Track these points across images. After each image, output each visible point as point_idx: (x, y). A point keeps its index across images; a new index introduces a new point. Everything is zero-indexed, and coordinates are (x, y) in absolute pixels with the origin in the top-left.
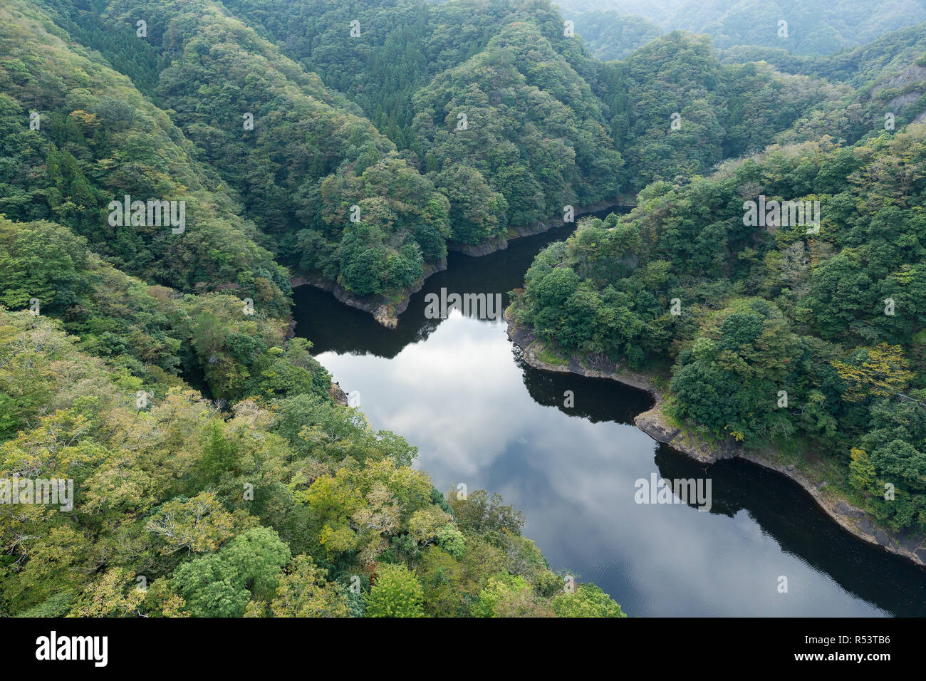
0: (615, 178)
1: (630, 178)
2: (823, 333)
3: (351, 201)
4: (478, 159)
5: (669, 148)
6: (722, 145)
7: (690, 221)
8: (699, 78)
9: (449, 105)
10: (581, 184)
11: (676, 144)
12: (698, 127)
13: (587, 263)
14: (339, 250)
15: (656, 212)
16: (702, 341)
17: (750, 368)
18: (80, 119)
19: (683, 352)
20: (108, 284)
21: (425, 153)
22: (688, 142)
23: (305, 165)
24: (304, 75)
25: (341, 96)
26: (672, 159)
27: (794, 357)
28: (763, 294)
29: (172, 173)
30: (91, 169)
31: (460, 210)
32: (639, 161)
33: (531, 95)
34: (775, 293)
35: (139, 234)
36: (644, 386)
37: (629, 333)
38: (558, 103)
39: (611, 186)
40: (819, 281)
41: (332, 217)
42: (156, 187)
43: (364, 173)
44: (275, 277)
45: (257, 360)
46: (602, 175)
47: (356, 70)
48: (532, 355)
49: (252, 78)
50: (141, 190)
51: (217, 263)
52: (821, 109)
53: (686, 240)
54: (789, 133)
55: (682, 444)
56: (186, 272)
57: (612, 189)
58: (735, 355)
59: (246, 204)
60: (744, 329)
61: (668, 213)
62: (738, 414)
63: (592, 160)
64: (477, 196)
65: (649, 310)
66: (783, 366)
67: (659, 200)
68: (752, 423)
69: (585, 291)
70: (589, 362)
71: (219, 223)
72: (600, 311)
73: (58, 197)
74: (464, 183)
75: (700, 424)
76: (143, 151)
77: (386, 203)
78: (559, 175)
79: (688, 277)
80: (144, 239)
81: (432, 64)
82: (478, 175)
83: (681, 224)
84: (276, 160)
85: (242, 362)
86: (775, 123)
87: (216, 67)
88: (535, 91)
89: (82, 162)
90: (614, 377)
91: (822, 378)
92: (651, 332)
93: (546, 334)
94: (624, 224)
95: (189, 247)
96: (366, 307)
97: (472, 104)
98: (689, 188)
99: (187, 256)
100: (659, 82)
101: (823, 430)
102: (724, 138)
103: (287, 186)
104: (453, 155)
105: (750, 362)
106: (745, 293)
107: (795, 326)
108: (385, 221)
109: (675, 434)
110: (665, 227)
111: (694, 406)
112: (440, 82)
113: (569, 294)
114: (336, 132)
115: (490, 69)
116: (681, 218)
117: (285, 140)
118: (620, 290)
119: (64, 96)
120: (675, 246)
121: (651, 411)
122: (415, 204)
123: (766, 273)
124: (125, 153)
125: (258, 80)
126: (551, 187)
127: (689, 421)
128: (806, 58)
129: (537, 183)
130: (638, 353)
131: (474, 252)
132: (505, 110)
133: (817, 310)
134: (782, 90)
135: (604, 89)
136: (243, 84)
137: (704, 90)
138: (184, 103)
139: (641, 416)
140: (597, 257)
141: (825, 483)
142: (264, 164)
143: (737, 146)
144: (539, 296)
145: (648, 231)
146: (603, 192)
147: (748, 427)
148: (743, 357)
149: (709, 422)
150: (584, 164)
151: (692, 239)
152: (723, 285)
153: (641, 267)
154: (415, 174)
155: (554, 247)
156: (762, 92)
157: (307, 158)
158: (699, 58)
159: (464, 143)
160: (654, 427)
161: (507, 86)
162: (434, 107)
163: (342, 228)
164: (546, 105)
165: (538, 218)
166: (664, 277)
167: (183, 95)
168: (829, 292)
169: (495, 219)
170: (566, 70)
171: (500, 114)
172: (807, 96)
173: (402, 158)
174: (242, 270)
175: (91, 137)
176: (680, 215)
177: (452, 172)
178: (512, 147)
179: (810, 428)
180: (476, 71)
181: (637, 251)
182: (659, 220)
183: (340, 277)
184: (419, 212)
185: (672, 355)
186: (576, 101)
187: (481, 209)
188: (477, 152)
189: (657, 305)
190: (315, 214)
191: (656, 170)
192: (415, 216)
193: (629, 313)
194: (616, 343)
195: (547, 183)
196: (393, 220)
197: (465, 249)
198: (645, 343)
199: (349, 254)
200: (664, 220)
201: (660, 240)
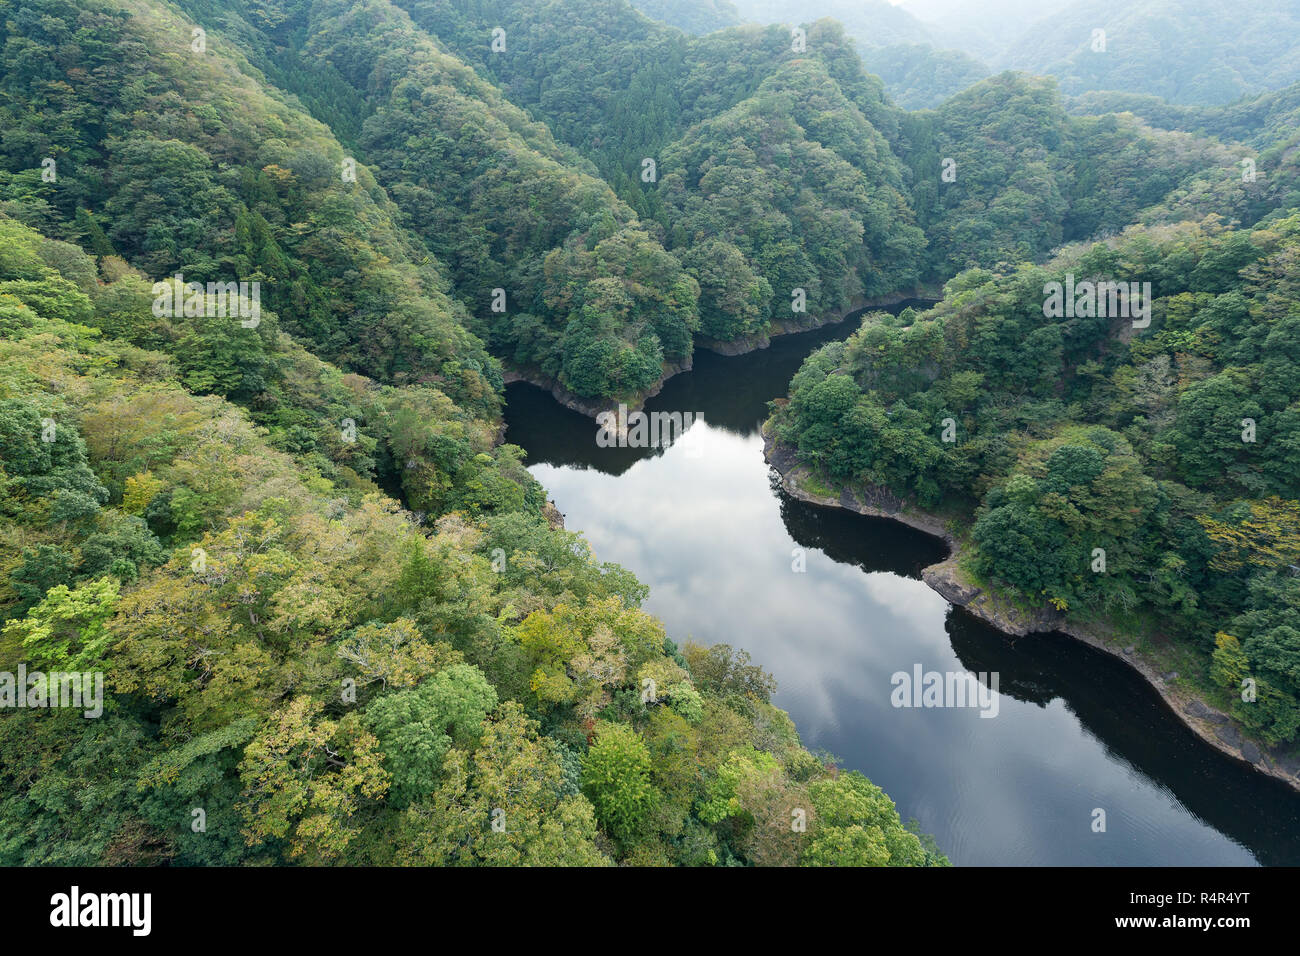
0: (914, 263)
1: (935, 263)
2: (1188, 478)
3: (579, 281)
4: (739, 234)
5: (989, 225)
6: (1063, 223)
7: (1013, 323)
8: (1038, 134)
9: (705, 164)
10: (869, 270)
11: (1001, 222)
12: (1031, 199)
14: (561, 341)
15: (968, 309)
16: (1019, 479)
17: (1084, 517)
18: (274, 174)
19: (993, 492)
20: (299, 370)
21: (672, 224)
22: (1016, 219)
23: (526, 236)
24: (530, 126)
25: (573, 152)
26: (992, 239)
27: (1145, 506)
28: (1108, 422)
29: (373, 241)
30: (283, 234)
31: (712, 298)
32: (947, 242)
33: (810, 154)
34: (1124, 422)
35: (334, 312)
36: (937, 532)
37: (922, 462)
38: (846, 164)
39: (909, 273)
40: (1188, 408)
41: (555, 300)
42: (355, 257)
43: (597, 247)
44: (485, 370)
45: (461, 468)
46: (898, 258)
47: (593, 119)
48: (793, 482)
49: (470, 128)
50: (338, 260)
51: (419, 350)
52: (1206, 178)
53: (1005, 347)
54: (1158, 209)
55: (984, 609)
56: (384, 359)
57: (909, 277)
58: (1063, 500)
60: (1078, 467)
61: (984, 311)
62: (1062, 576)
63: (885, 238)
64: (734, 281)
66: (1130, 518)
67: (974, 293)
68: (1081, 589)
69: (866, 406)
70: (867, 496)
71: (424, 303)
72: (885, 433)
73: (247, 267)
74: (720, 263)
75: (1009, 585)
76: (342, 215)
77: (621, 285)
78: (841, 255)
79: (1006, 395)
80: (339, 318)
81: (687, 112)
82: (737, 253)
83: (1001, 325)
84: (493, 229)
85: (444, 469)
86: (1138, 196)
87: (427, 115)
88: (816, 149)
89: (274, 226)
90: (898, 517)
91: (1182, 537)
92: (951, 462)
93: (814, 457)
94: (923, 322)
95: (389, 330)
96: (590, 412)
97: (735, 163)
98: (1014, 279)
99: (387, 340)
100: (982, 139)
101: (1178, 605)
102: (1067, 214)
103: (503, 261)
104: (707, 227)
105: (1083, 510)
106: (1082, 420)
107: (1150, 467)
108: (619, 307)
109: (975, 595)
110: (980, 328)
111: (1003, 561)
112: (696, 135)
113: (846, 409)
114: (566, 196)
115: (759, 120)
116: (1001, 318)
117: (504, 205)
118: (913, 407)
119: (256, 147)
120: (990, 354)
121: (944, 564)
122: (656, 287)
123: (1113, 395)
124: (321, 216)
125: (475, 131)
126: (829, 271)
127: (995, 580)
128: (1189, 109)
129: (812, 266)
130: (932, 488)
131: (727, 351)
132: (776, 172)
133: (1181, 447)
134: (1152, 152)
135: (907, 147)
136: (458, 136)
137: (1043, 150)
138: (390, 158)
139: (931, 568)
140: (886, 363)
141: (1175, 674)
142: (479, 233)
143: (1083, 225)
144: (807, 409)
145: (955, 334)
146: (897, 280)
147: (1075, 594)
148: (1075, 502)
149: (1021, 583)
150: (875, 244)
151: (1015, 346)
152: (1053, 407)
153: (942, 379)
154: (659, 250)
155: (830, 349)
156: (1123, 154)
157: (529, 227)
158: (1039, 107)
159: (722, 213)
160: (947, 584)
161: (780, 141)
162: (686, 167)
163: (567, 315)
164: (830, 166)
165: (810, 311)
166: (973, 393)
167: (389, 148)
168: (1202, 424)
169: (756, 310)
170: (858, 121)
171: (770, 177)
172: (1187, 161)
173: (645, 230)
174: (448, 360)
175: (284, 197)
176: (999, 313)
177: (705, 248)
178: (782, 219)
179: (1161, 601)
180: (742, 121)
181: (939, 358)
182: (971, 320)
183: (561, 375)
184: (660, 297)
185: (977, 494)
186: (869, 162)
187: (739, 297)
188: (738, 226)
190: (535, 296)
191: (970, 254)
192: (655, 303)
193: (924, 437)
194: (904, 474)
195: (825, 266)
196: (629, 307)
197: (716, 346)
198: (942, 477)
199: (574, 346)
200: (978, 319)
201: (970, 345)
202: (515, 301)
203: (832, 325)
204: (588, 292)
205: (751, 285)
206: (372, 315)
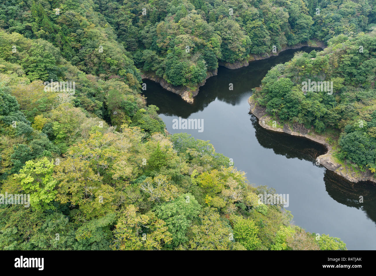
0: (308, 31)
1: (316, 31)
3: (172, 36)
4: (237, 17)
5: (339, 16)
6: (368, 16)
7: (357, 57)
10: (289, 33)
11: (344, 14)
12: (356, 5)
14: (165, 62)
16: (360, 121)
21: (209, 12)
22: (350, 13)
23: (148, 16)
26: (340, 22)
29: (87, 17)
30: (50, 14)
31: (226, 44)
32: (321, 23)
35: (73, 48)
37: (319, 114)
39: (306, 35)
41: (162, 44)
42: (81, 24)
43: (179, 21)
44: (135, 73)
45: (135, 115)
46: (301, 29)
48: (264, 122)
50: (73, 25)
51: (109, 65)
53: (353, 67)
55: (342, 172)
56: (95, 68)
57: (306, 37)
59: (118, 35)
61: (345, 52)
64: (236, 37)
65: (330, 103)
67: (341, 45)
69: (296, 91)
70: (294, 128)
71: (109, 44)
72: (304, 102)
73: (37, 28)
74: (230, 29)
75: (353, 163)
77: (190, 38)
78: (279, 27)
79: (351, 87)
80: (75, 51)
82: (237, 25)
83: (352, 58)
90: (307, 136)
92: (330, 114)
93: (273, 112)
94: (320, 56)
95: (96, 56)
96: (177, 92)
99: (96, 60)
102: (370, 12)
104: (224, 13)
108: (189, 47)
109: (339, 167)
110: (343, 59)
111: (352, 154)
113: (287, 92)
116: (352, 55)
118: (315, 92)
121: (326, 155)
122: (204, 39)
126: (274, 34)
127: (348, 161)
129: (267, 31)
130: (321, 125)
131: (231, 67)
139: (321, 157)
140: (304, 73)
144: (271, 92)
145: (333, 61)
146: (301, 38)
149: (358, 162)
150: (292, 23)
151: (356, 67)
152: (372, 93)
153: (327, 80)
154: (205, 23)
155: (278, 67)
163: (166, 50)
165: (265, 51)
166: (340, 86)
169: (244, 50)
173: (198, 14)
174: (120, 69)
176: (351, 53)
177: (223, 23)
178: (255, 11)
181: (326, 71)
182: (339, 55)
183: (165, 76)
184: (206, 44)
187: (237, 44)
188: (237, 13)
189: (334, 101)
190: (152, 42)
191: (330, 28)
192: (203, 46)
193: (319, 104)
194: (310, 119)
195: (272, 31)
196: (193, 47)
197: (226, 65)
198: (326, 120)
199: (171, 64)
200: (343, 56)
201: (339, 66)
202: (143, 44)
203: (274, 56)
204: (176, 41)
205: (242, 39)
206: (89, 49)
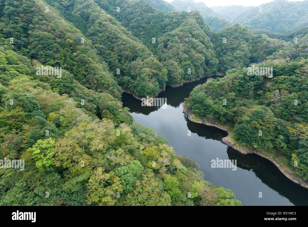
0: (216, 67)
1: (220, 67)
2: (284, 118)
3: (140, 69)
4: (176, 59)
5: (233, 59)
6: (249, 59)
7: (242, 81)
8: (244, 38)
9: (169, 42)
10: (206, 68)
11: (236, 58)
12: (242, 53)
13: (210, 92)
14: (135, 83)
15: (232, 78)
16: (246, 117)
17: (261, 127)
18: (69, 41)
19: (239, 120)
21: (161, 56)
22: (239, 57)
23: (127, 58)
24: (127, 32)
25: (137, 38)
26: (234, 62)
27: (275, 124)
28: (265, 105)
29: (92, 58)
30: (71, 56)
31: (170, 74)
32: (223, 62)
33: (193, 41)
34: (268, 105)
35: (83, 75)
36: (225, 129)
37: (222, 113)
38: (201, 44)
40: (284, 102)
41: (134, 73)
42: (88, 62)
43: (144, 61)
44: (118, 89)
46: (212, 66)
47: (141, 31)
48: (191, 117)
49: (114, 32)
50: (84, 62)
51: (103, 84)
52: (282, 49)
53: (240, 87)
54: (272, 56)
55: (237, 148)
56: (95, 86)
57: (215, 70)
58: (256, 122)
59: (110, 68)
60: (260, 115)
61: (236, 78)
62: (256, 140)
63: (209, 61)
64: (175, 70)
65: (228, 107)
66: (272, 127)
67: (233, 74)
68: (260, 143)
69: (208, 100)
70: (208, 121)
71: (104, 73)
72: (213, 106)
73: (63, 63)
74: (172, 66)
75: (243, 142)
76: (85, 51)
77: (150, 70)
78: (200, 65)
79: (241, 98)
80: (84, 76)
81: (163, 30)
82: (176, 63)
83: (240, 82)
84: (119, 56)
86: (267, 53)
87: (104, 29)
88: (194, 40)
89: (68, 54)
90: (216, 126)
91: (283, 132)
92: (228, 113)
93: (196, 112)
94: (221, 81)
95: (96, 79)
97: (176, 42)
98: (242, 71)
99: (96, 82)
100: (231, 39)
101: (282, 147)
102: (250, 57)
103: (121, 63)
104: (169, 57)
105: (261, 125)
106: (258, 104)
107: (276, 115)
108: (149, 75)
109: (235, 144)
110: (235, 82)
111: (242, 137)
112: (166, 36)
113: (204, 100)
114: (136, 49)
115: (181, 33)
116: (240, 80)
117: (122, 50)
118: (219, 100)
119: (65, 35)
120: (237, 88)
121: (227, 137)
122: (158, 71)
123: (266, 98)
124: (80, 52)
125: (115, 33)
126: (197, 68)
127: (240, 141)
128: (276, 34)
129: (193, 67)
130: (224, 119)
131: (173, 86)
132: (185, 45)
133: (283, 111)
134: (270, 43)
135: (214, 40)
136: (111, 34)
137: (245, 42)
138: (94, 38)
139: (224, 138)
140: (213, 90)
141: (282, 163)
142: (116, 57)
143: (254, 59)
144: (195, 100)
145: (229, 83)
146: (212, 71)
147: (258, 144)
148: (259, 123)
149: (246, 142)
150: (207, 62)
151: (243, 87)
152: (252, 101)
153: (226, 94)
154: (158, 62)
155: (199, 86)
156: (263, 43)
157: (128, 56)
158: (244, 32)
159: (173, 54)
160: (228, 142)
161: (186, 38)
162: (164, 43)
163: (137, 77)
164: (197, 44)
165: (192, 77)
166: (234, 97)
167: (94, 36)
168: (287, 106)
169: (180, 77)
170: (204, 34)
171: (183, 46)
172: (278, 46)
173: (155, 57)
174: (110, 87)
175: (71, 47)
176: (239, 79)
177: (169, 62)
178: (186, 56)
179: (278, 146)
180: (177, 33)
181: (225, 89)
182: (232, 80)
183: (135, 91)
184: (159, 73)
185: (234, 121)
186: (206, 43)
187: (176, 74)
188: (176, 57)
189: (231, 106)
190: (129, 72)
191: (228, 65)
192: (157, 74)
193: (222, 107)
194: (217, 116)
195: (196, 67)
196: (151, 75)
197: (171, 85)
198: (226, 117)
199: (139, 84)
200: (234, 80)
201: (232, 86)
202: (124, 73)
204: (142, 71)
205: (179, 71)
206: (92, 75)
